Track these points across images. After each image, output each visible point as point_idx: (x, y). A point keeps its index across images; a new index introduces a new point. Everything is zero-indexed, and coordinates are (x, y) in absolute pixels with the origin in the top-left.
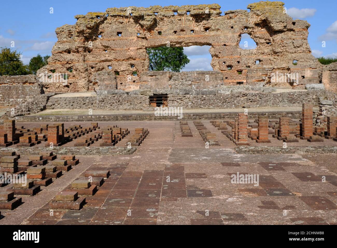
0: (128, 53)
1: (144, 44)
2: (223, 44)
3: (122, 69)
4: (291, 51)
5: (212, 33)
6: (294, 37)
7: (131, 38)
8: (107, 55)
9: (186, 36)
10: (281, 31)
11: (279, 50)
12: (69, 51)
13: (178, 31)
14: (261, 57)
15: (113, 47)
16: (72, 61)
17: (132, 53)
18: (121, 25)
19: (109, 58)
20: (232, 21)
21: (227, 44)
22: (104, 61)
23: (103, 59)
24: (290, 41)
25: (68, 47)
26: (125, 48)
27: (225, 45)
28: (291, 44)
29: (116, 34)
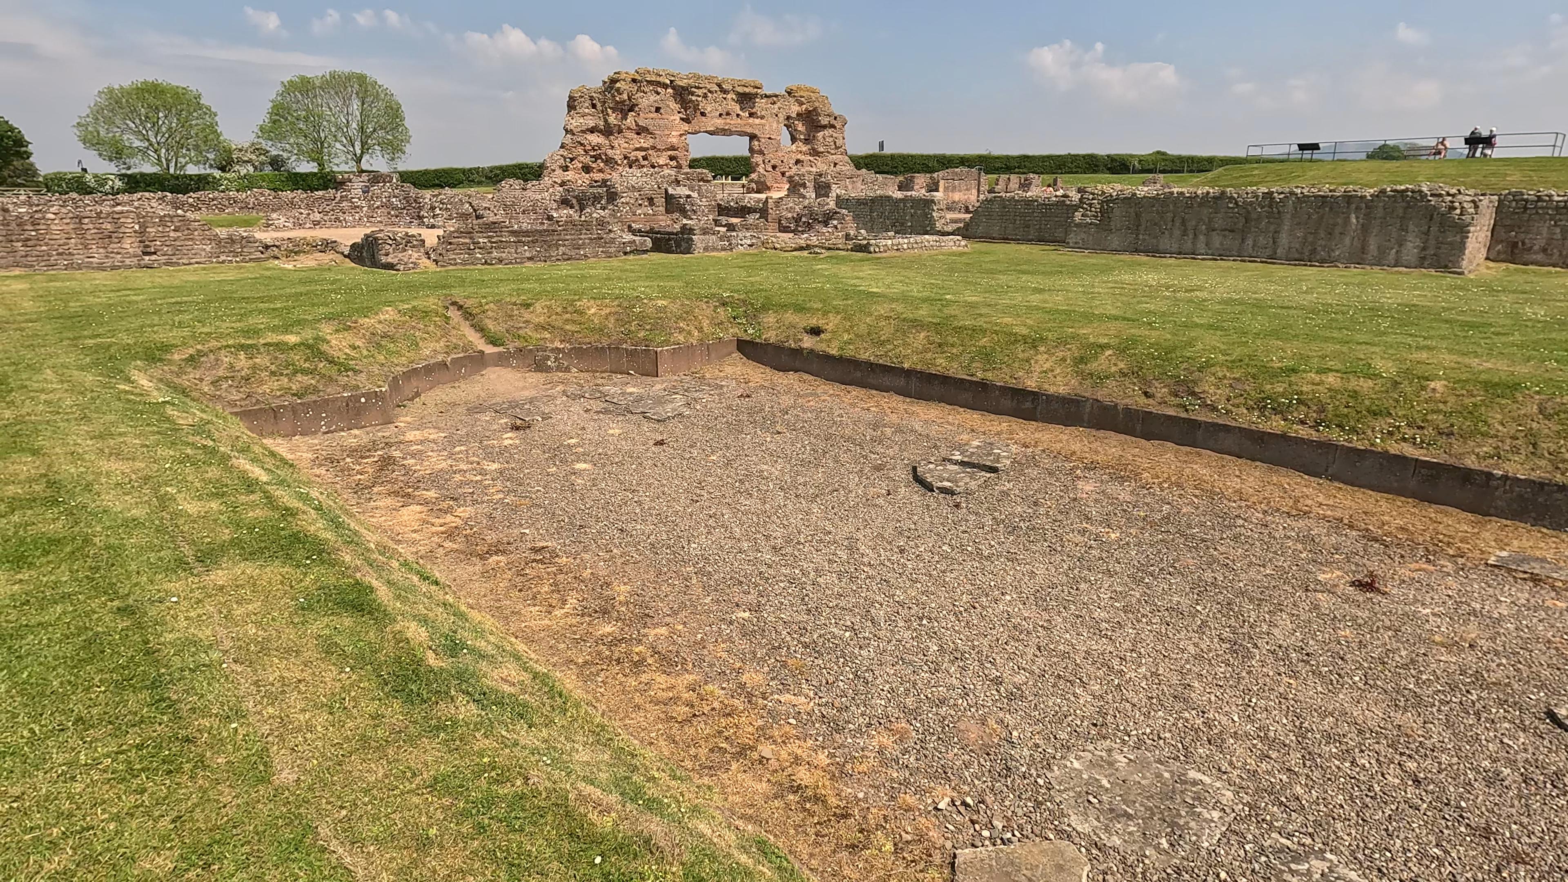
0: (670, 140)
1: (687, 129)
2: (768, 136)
3: (661, 163)
4: (833, 152)
5: (757, 121)
6: (835, 135)
7: (672, 118)
8: (642, 141)
9: (732, 122)
10: (824, 127)
11: (821, 149)
12: (592, 130)
13: (724, 113)
14: (800, 157)
15: (651, 128)
16: (599, 146)
17: (674, 140)
18: (658, 97)
19: (645, 145)
20: (776, 106)
21: (772, 137)
22: (637, 149)
23: (638, 146)
24: (832, 139)
25: (591, 124)
26: (667, 132)
27: (770, 138)
28: (832, 143)
29: (653, 109)
